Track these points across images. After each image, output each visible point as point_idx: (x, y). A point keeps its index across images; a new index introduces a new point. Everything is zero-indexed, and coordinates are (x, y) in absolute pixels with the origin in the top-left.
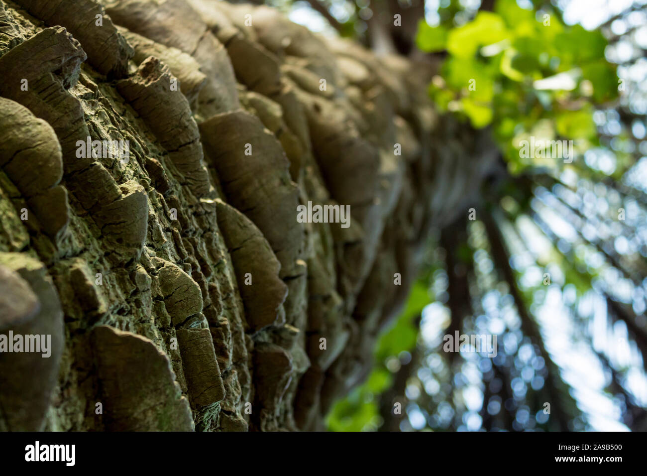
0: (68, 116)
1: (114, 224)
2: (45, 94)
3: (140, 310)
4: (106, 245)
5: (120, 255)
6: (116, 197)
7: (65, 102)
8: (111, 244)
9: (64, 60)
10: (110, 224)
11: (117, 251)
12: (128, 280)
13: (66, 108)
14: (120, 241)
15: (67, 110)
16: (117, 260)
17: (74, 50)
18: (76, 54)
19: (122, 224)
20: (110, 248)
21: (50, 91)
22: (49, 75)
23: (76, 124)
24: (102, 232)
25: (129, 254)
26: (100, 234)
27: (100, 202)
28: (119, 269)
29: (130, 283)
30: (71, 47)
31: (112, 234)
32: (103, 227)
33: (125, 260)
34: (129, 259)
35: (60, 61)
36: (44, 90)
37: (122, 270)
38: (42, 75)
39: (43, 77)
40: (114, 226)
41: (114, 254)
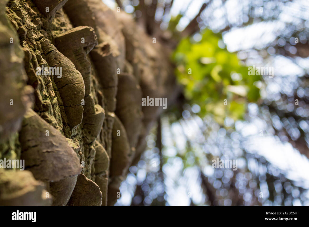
0: (85, 70)
1: (89, 124)
2: (78, 57)
3: (88, 166)
4: (84, 133)
5: (88, 139)
6: (93, 112)
7: (85, 63)
8: (86, 133)
9: (90, 44)
10: (88, 124)
11: (87, 137)
12: (88, 151)
13: (85, 66)
14: (89, 132)
15: (85, 67)
16: (86, 141)
17: (94, 41)
18: (95, 42)
19: (93, 125)
20: (85, 135)
21: (80, 56)
22: (82, 49)
23: (87, 74)
24: (84, 126)
25: (92, 139)
26: (83, 127)
27: (87, 112)
28: (86, 145)
29: (88, 153)
30: (94, 39)
31: (87, 129)
32: (85, 124)
33: (89, 142)
34: (91, 142)
35: (88, 44)
36: (78, 55)
37: (87, 146)
38: (79, 48)
39: (79, 49)
40: (89, 125)
41: (86, 138)
